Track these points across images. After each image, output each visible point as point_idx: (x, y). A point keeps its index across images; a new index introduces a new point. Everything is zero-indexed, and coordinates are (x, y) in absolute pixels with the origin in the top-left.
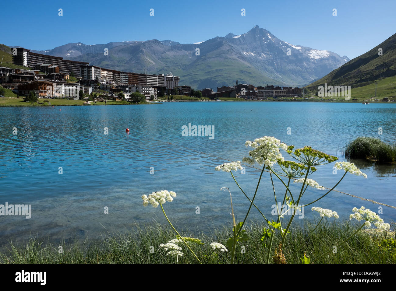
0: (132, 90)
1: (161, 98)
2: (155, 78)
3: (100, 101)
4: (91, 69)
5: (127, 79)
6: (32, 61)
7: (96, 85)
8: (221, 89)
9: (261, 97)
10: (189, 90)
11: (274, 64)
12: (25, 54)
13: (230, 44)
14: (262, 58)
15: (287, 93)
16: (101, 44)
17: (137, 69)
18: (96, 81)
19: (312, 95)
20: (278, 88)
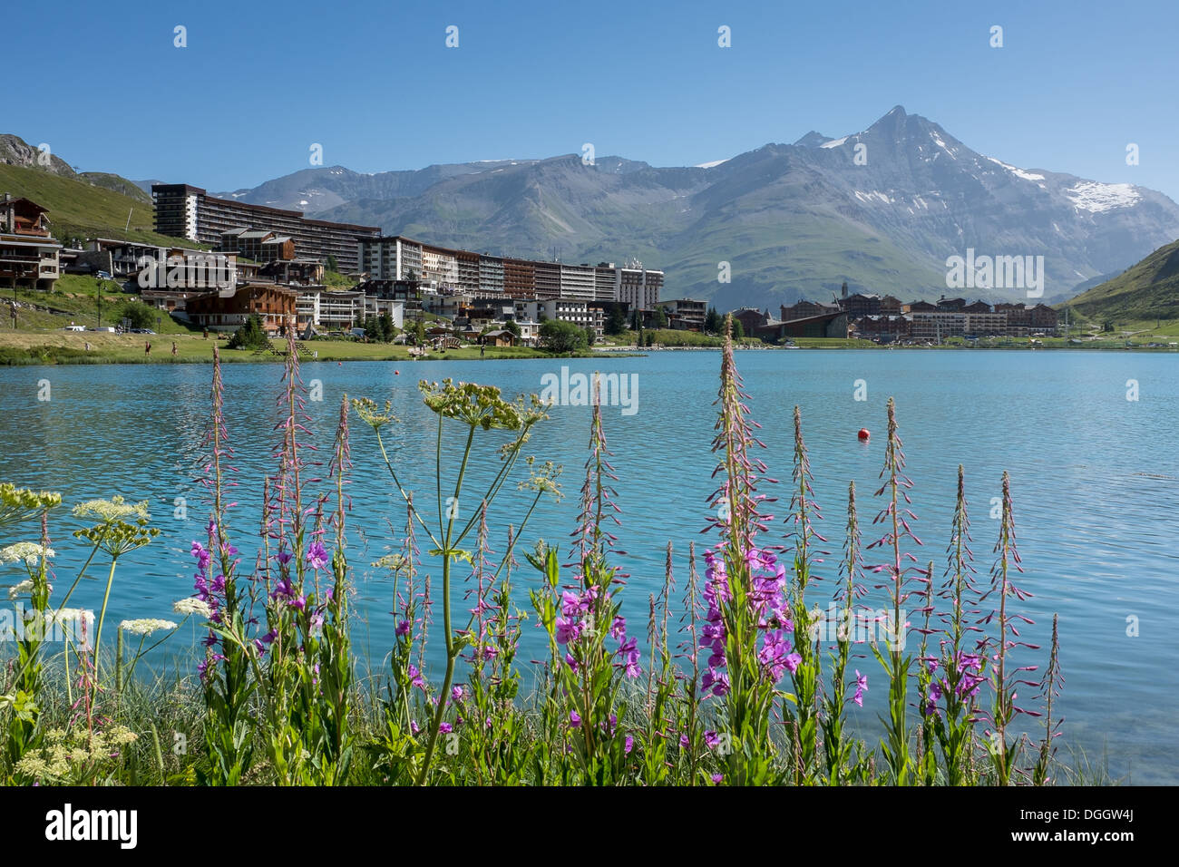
0: (525, 314)
1: (614, 339)
2: (585, 276)
3: (450, 348)
4: (392, 248)
5: (502, 277)
6: (210, 224)
7: (413, 296)
8: (794, 312)
9: (925, 335)
10: (701, 314)
11: (955, 230)
12: (192, 201)
13: (812, 167)
14: (915, 209)
15: (1010, 324)
16: (404, 172)
17: (517, 248)
18: (410, 286)
19: (1093, 329)
20: (981, 307)
